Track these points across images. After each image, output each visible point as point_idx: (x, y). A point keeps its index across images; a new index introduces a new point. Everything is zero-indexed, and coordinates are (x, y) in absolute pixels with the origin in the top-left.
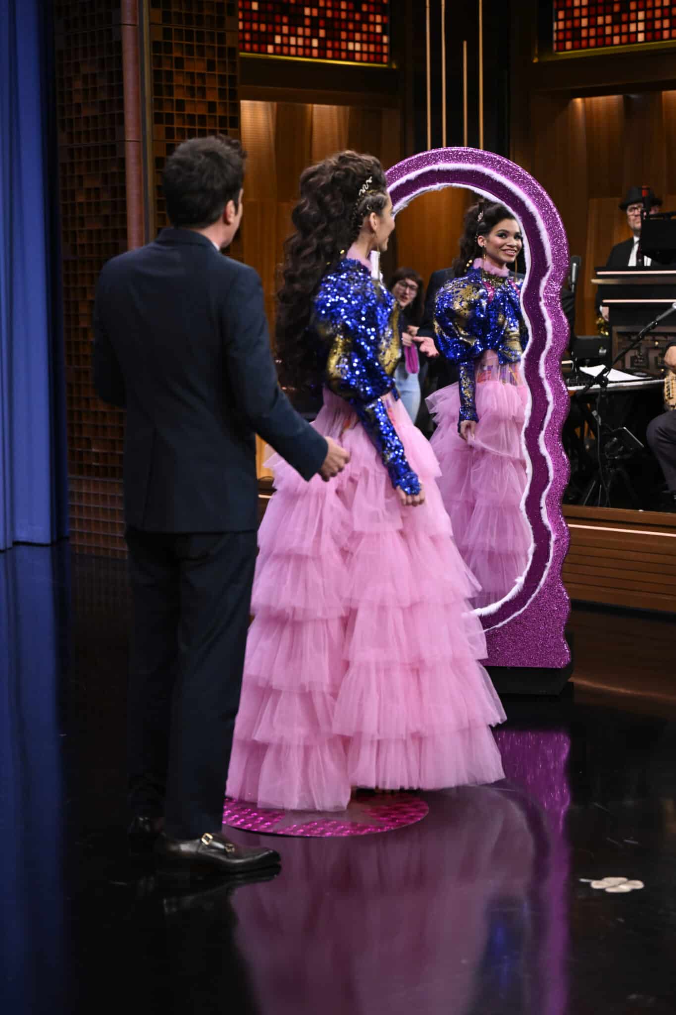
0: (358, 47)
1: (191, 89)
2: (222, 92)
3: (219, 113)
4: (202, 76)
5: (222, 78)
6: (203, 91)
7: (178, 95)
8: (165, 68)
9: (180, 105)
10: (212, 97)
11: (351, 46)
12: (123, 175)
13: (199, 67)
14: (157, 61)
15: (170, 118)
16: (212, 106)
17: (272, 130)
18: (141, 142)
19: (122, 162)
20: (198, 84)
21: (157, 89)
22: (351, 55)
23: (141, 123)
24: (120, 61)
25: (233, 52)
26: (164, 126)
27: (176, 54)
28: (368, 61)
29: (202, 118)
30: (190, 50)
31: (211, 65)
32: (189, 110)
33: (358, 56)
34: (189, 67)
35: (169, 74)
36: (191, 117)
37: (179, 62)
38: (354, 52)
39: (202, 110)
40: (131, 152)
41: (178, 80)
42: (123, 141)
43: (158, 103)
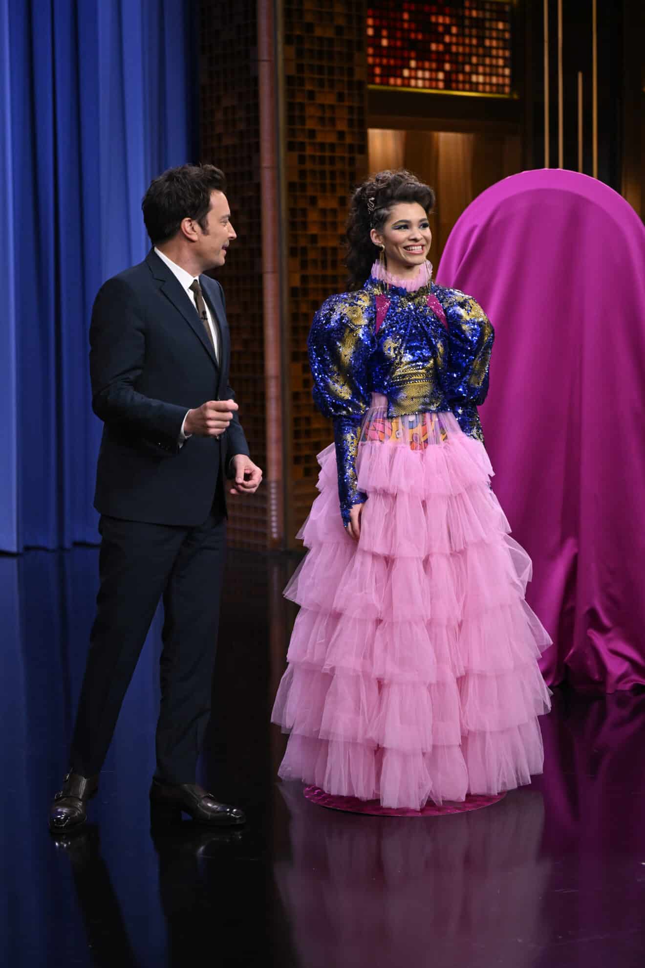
0: (481, 79)
1: (322, 119)
2: (351, 122)
3: (348, 140)
4: (332, 107)
5: (351, 108)
6: (333, 121)
7: (310, 125)
8: (298, 100)
9: (312, 133)
10: (342, 126)
11: (474, 78)
12: (258, 199)
13: (329, 99)
14: (290, 93)
15: (302, 146)
16: (341, 135)
17: (401, 156)
18: (275, 167)
19: (258, 187)
20: (328, 115)
21: (291, 119)
22: (474, 87)
23: (275, 150)
24: (256, 95)
25: (361, 85)
26: (296, 154)
27: (308, 87)
28: (491, 92)
29: (332, 146)
30: (321, 83)
31: (341, 97)
32: (319, 139)
33: (481, 88)
34: (320, 99)
35: (302, 106)
36: (322, 146)
37: (311, 95)
38: (477, 83)
39: (332, 139)
40: (267, 177)
41: (310, 111)
42: (259, 167)
43: (291, 132)
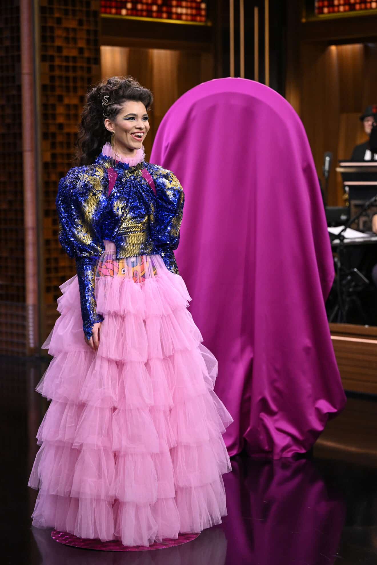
0: (184, 11)
1: (67, 39)
2: (88, 41)
3: (86, 54)
4: (74, 30)
5: (88, 31)
6: (75, 40)
7: (58, 43)
8: (50, 24)
9: (59, 49)
10: (82, 44)
11: (179, 10)
12: (19, 97)
13: (72, 24)
14: (43, 19)
15: (52, 58)
16: (81, 50)
17: (125, 66)
18: (32, 73)
19: (19, 88)
20: (71, 35)
21: (43, 38)
22: (179, 16)
23: (32, 60)
24: (18, 20)
25: (96, 14)
26: (47, 64)
27: (57, 15)
28: (192, 21)
29: (74, 59)
30: (66, 12)
31: (81, 23)
32: (65, 53)
33: (184, 17)
34: (66, 24)
35: (52, 29)
36: (67, 58)
37: (59, 21)
38: (181, 14)
39: (74, 53)
40: (26, 81)
41: (58, 32)
42: (20, 74)
43: (44, 48)
